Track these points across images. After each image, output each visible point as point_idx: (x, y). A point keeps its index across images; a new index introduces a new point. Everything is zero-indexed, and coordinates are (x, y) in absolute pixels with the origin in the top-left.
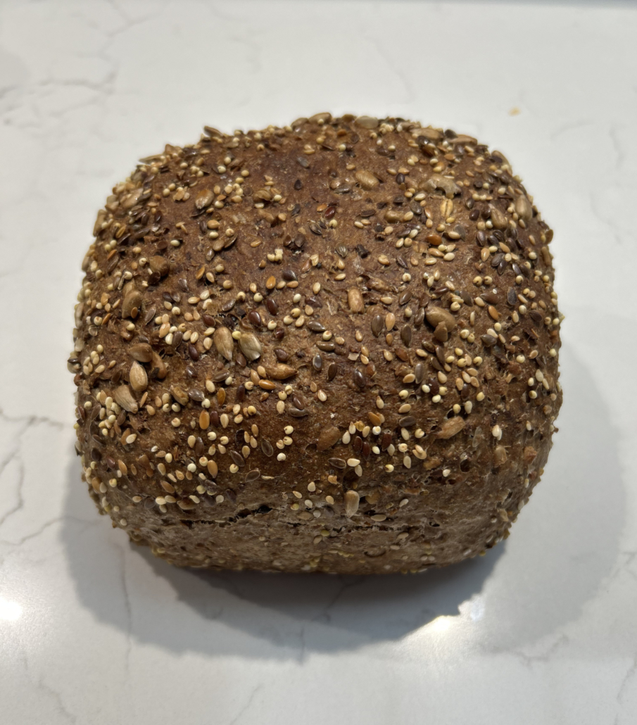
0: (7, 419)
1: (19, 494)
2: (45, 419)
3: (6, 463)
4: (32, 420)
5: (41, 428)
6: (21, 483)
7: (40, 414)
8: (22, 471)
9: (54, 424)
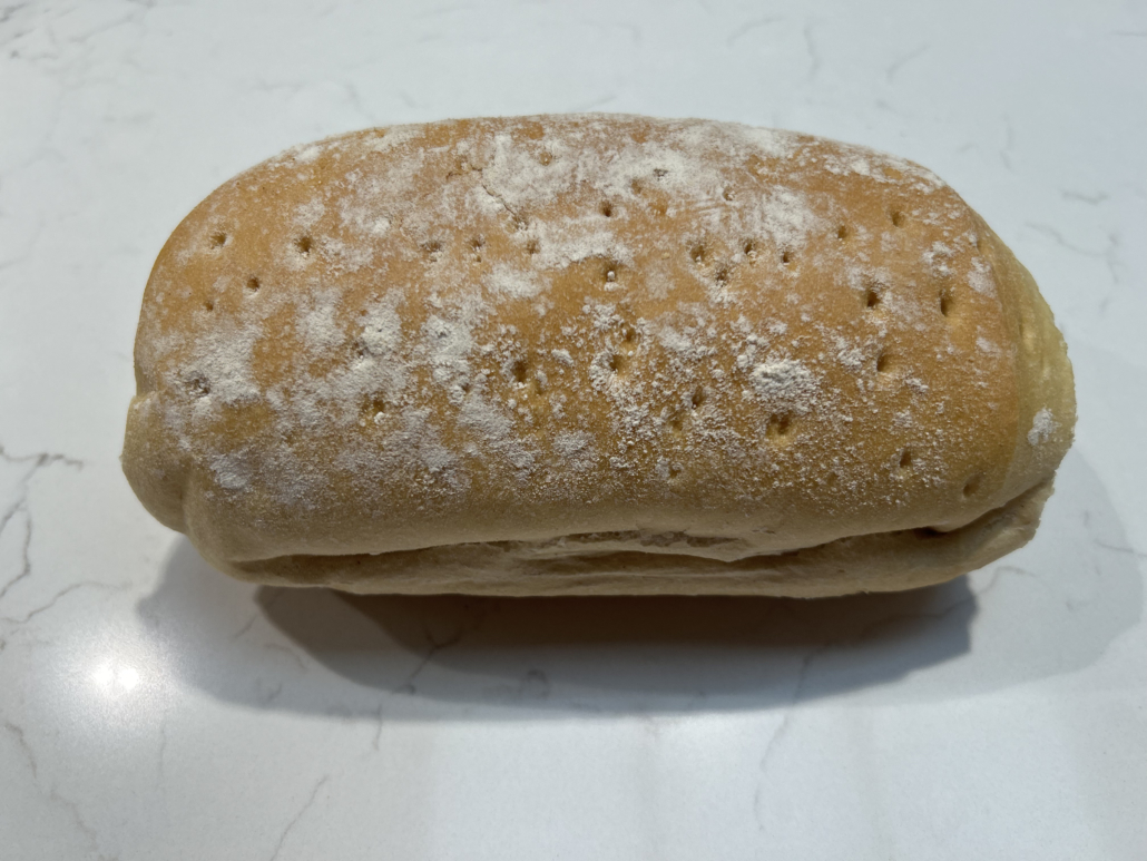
0: (9, 459)
1: (26, 557)
2: (59, 457)
3: (7, 517)
4: (43, 459)
5: (55, 468)
6: (27, 543)
7: (52, 452)
8: (29, 526)
9: (70, 462)
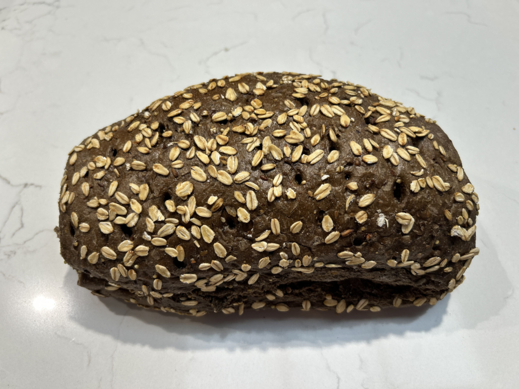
0: (12, 186)
1: (22, 221)
2: (32, 184)
3: (14, 206)
4: (26, 185)
5: (31, 189)
6: (22, 216)
7: (29, 182)
8: (22, 210)
9: (37, 186)
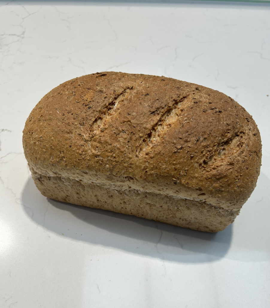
2: (6, 130)
4: (3, 130)
5: (6, 132)
7: (5, 129)
9: (9, 131)
